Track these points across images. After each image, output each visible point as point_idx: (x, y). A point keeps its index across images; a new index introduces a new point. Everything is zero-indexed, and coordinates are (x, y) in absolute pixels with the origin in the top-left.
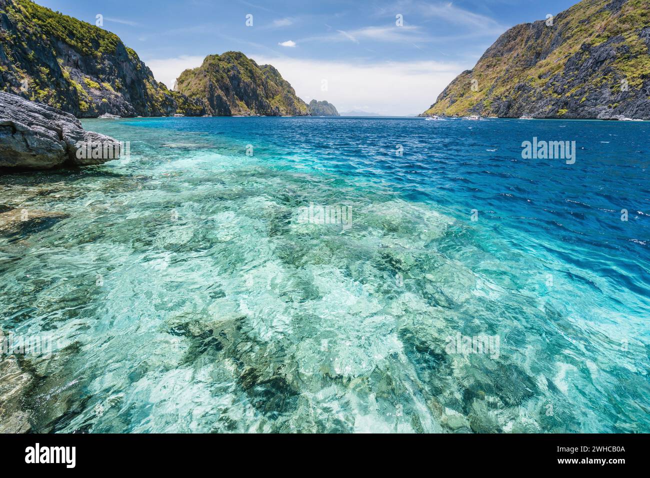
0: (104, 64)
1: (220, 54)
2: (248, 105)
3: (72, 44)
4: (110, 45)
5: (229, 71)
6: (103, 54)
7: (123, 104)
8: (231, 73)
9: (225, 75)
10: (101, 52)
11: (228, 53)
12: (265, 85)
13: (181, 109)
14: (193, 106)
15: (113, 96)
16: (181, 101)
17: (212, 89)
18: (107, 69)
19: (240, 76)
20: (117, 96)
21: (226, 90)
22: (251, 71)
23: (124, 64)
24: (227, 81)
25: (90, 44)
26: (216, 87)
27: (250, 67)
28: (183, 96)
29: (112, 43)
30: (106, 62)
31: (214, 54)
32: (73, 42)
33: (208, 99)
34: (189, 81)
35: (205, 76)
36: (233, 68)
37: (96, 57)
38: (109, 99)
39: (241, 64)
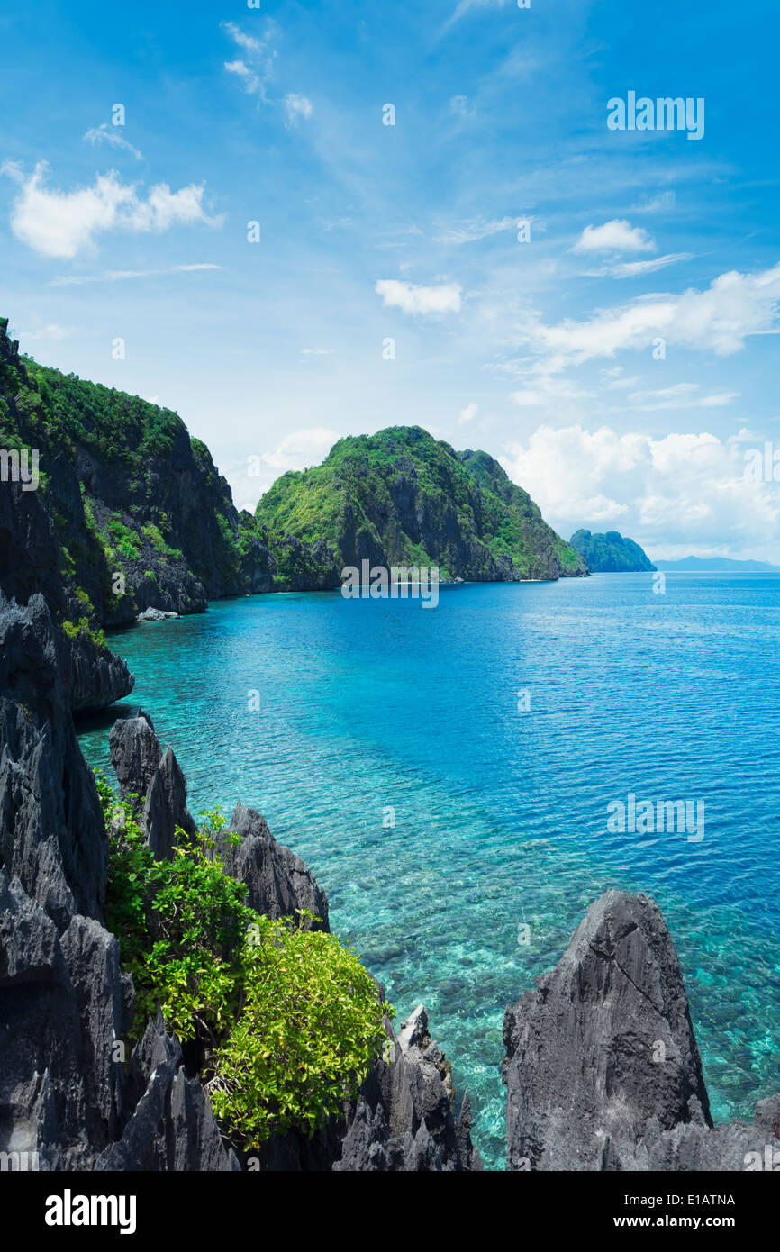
0: (143, 480)
1: (370, 433)
2: (432, 552)
3: (88, 440)
4: (161, 436)
5: (390, 472)
6: (145, 456)
7: (184, 581)
8: (396, 477)
9: (380, 484)
10: (142, 453)
11: (390, 431)
12: (475, 502)
13: (285, 572)
14: (311, 563)
15: (162, 562)
16: (285, 554)
17: (350, 520)
18: (149, 491)
19: (418, 482)
20: (171, 559)
21: (380, 516)
22: (442, 470)
23: (184, 474)
24: (383, 495)
25: (124, 438)
26: (359, 513)
27: (441, 460)
28: (289, 543)
29: (165, 431)
30: (149, 475)
31: (356, 434)
33: (340, 542)
34: (292, 499)
35: (338, 488)
36: (399, 465)
37: (129, 465)
38: (157, 569)
39: (422, 454)
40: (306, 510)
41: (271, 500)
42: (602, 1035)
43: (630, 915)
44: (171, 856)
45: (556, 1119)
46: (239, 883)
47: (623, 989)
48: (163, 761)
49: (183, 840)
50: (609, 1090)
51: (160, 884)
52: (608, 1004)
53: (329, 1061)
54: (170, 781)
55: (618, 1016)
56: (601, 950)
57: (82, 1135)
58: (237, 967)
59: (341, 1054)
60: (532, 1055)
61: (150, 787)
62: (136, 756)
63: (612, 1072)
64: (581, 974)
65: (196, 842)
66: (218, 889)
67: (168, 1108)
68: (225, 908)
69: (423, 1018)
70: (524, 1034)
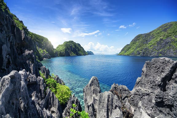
1: (68, 41)
2: (74, 53)
7: (48, 55)
8: (70, 45)
11: (70, 41)
12: (78, 48)
13: (59, 55)
14: (62, 54)
17: (66, 50)
19: (72, 46)
20: (47, 53)
21: (69, 49)
22: (75, 45)
24: (69, 47)
28: (60, 52)
29: (46, 40)
32: (37, 40)
33: (65, 52)
35: (64, 46)
37: (42, 43)
38: (45, 54)
39: (73, 43)
40: (61, 48)
41: (58, 47)
42: (92, 89)
43: (95, 78)
44: (48, 78)
45: (88, 97)
46: (56, 81)
47: (94, 85)
48: (47, 69)
49: (49, 77)
50: (93, 94)
51: (47, 81)
52: (93, 86)
53: (66, 97)
54: (48, 71)
55: (94, 87)
56: (92, 82)
57: (40, 99)
58: (56, 89)
59: (67, 96)
60: (86, 92)
61: (46, 72)
62: (44, 70)
63: (93, 92)
64: (90, 84)
65: (51, 77)
66: (54, 81)
67: (50, 96)
68: (54, 83)
69: (74, 95)
70: (85, 90)
